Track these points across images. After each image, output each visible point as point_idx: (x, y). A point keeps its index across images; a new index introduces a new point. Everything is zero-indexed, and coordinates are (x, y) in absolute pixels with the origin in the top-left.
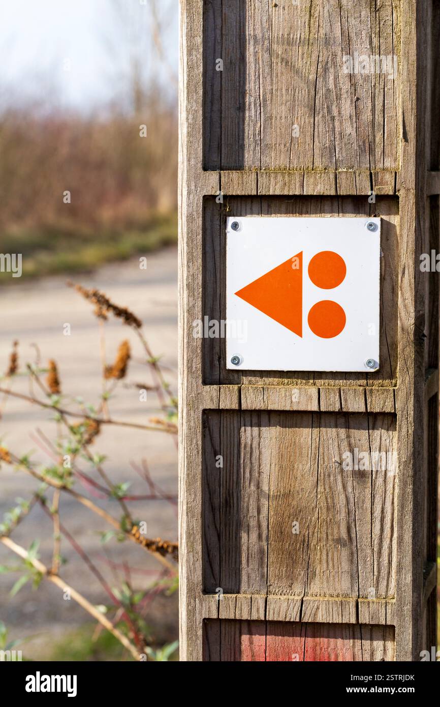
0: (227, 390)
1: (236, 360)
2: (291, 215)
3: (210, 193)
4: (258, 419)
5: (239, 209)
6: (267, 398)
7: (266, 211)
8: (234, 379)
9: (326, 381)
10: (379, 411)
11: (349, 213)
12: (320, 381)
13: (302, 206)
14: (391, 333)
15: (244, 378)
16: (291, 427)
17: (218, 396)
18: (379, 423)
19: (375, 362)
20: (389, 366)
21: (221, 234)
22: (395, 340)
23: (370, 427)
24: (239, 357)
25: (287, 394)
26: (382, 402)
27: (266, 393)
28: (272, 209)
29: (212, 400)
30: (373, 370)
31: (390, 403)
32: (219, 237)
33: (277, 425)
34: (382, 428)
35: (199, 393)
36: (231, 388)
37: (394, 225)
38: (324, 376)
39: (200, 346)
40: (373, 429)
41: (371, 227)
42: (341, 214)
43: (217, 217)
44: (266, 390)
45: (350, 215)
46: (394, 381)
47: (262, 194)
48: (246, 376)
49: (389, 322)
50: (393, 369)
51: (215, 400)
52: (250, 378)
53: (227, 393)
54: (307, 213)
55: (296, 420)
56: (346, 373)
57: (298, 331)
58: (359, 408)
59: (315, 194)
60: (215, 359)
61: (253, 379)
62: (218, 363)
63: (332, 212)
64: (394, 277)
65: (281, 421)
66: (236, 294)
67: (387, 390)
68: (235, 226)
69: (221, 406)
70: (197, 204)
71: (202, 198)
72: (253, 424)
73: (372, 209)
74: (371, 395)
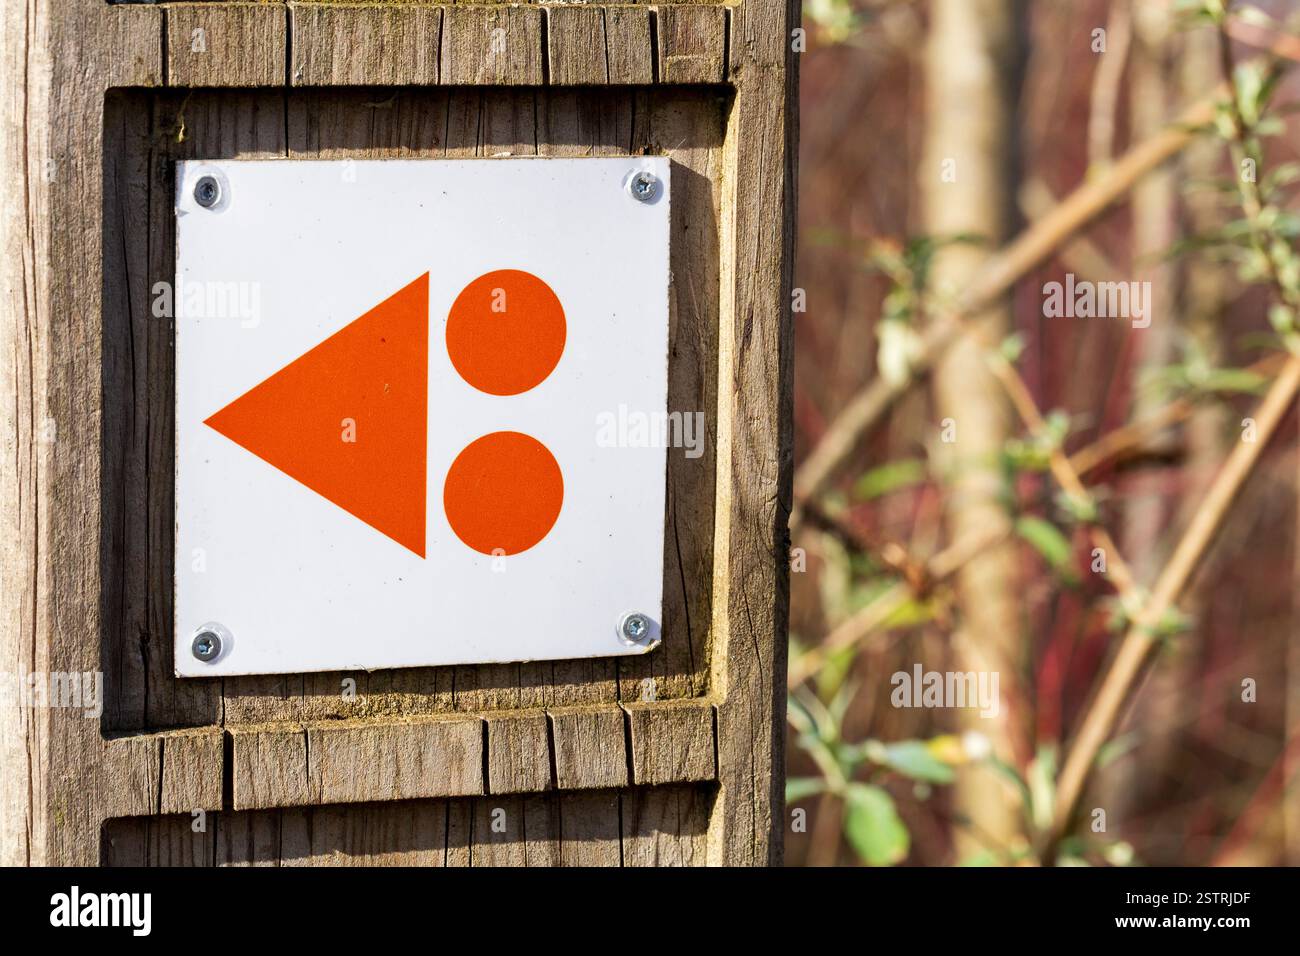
0: (187, 748)
1: (208, 646)
2: (384, 151)
3: (129, 82)
4: (274, 834)
5: (213, 132)
6: (319, 765)
7: (304, 139)
8: (193, 708)
9: (493, 692)
10: (668, 779)
11: (567, 142)
12: (472, 693)
13: (419, 120)
14: (692, 525)
15: (228, 701)
16: (379, 852)
17: (157, 773)
18: (652, 813)
19: (648, 622)
20: (684, 634)
21: (152, 220)
22: (704, 548)
23: (627, 829)
24: (220, 635)
25: (384, 747)
26: (678, 751)
27: (314, 748)
28: (324, 134)
29: (135, 786)
30: (641, 649)
31: (703, 752)
32: (145, 228)
33: (335, 847)
34: (661, 830)
35: (90, 768)
36: (200, 742)
37: (706, 179)
38: (484, 677)
39: (95, 608)
40: (635, 833)
41: (643, 190)
42: (542, 148)
43: (138, 161)
44: (317, 738)
45: (570, 148)
46: (697, 678)
47: (304, 81)
48: (232, 695)
49: (686, 492)
50: (695, 641)
51: (148, 785)
52: (246, 701)
53: (188, 758)
54: (435, 143)
55: (397, 826)
56: (554, 663)
57: (413, 539)
58: (608, 774)
59: (478, 81)
60: (129, 645)
61: (257, 702)
62: (140, 657)
63: (514, 139)
64: (703, 345)
65: (349, 833)
66: (208, 422)
67: (693, 711)
68: (206, 192)
69: (165, 804)
70: (85, 119)
71: (101, 98)
72: (257, 849)
73: (639, 129)
74: (646, 732)
